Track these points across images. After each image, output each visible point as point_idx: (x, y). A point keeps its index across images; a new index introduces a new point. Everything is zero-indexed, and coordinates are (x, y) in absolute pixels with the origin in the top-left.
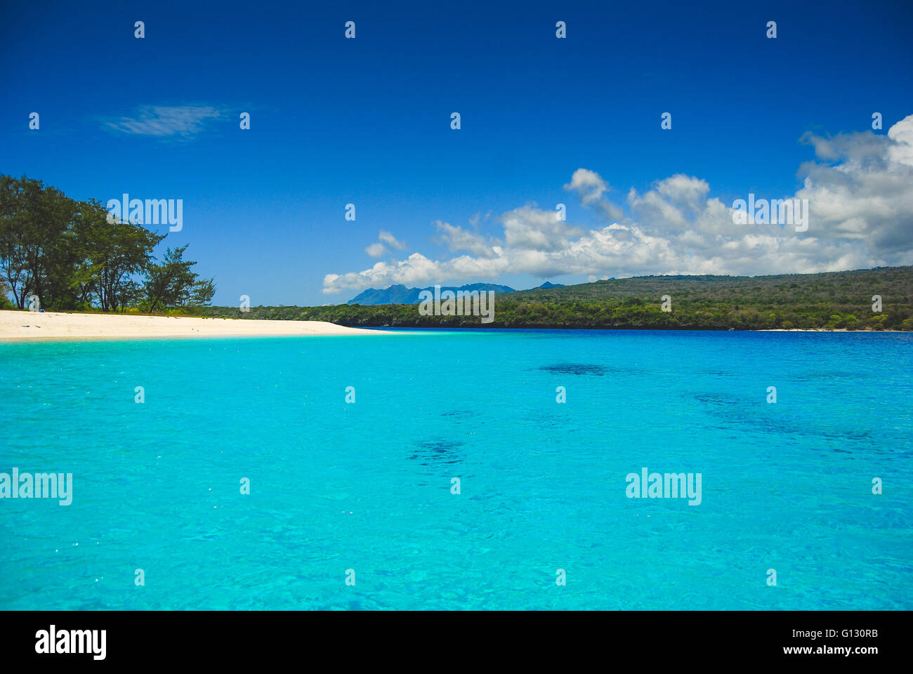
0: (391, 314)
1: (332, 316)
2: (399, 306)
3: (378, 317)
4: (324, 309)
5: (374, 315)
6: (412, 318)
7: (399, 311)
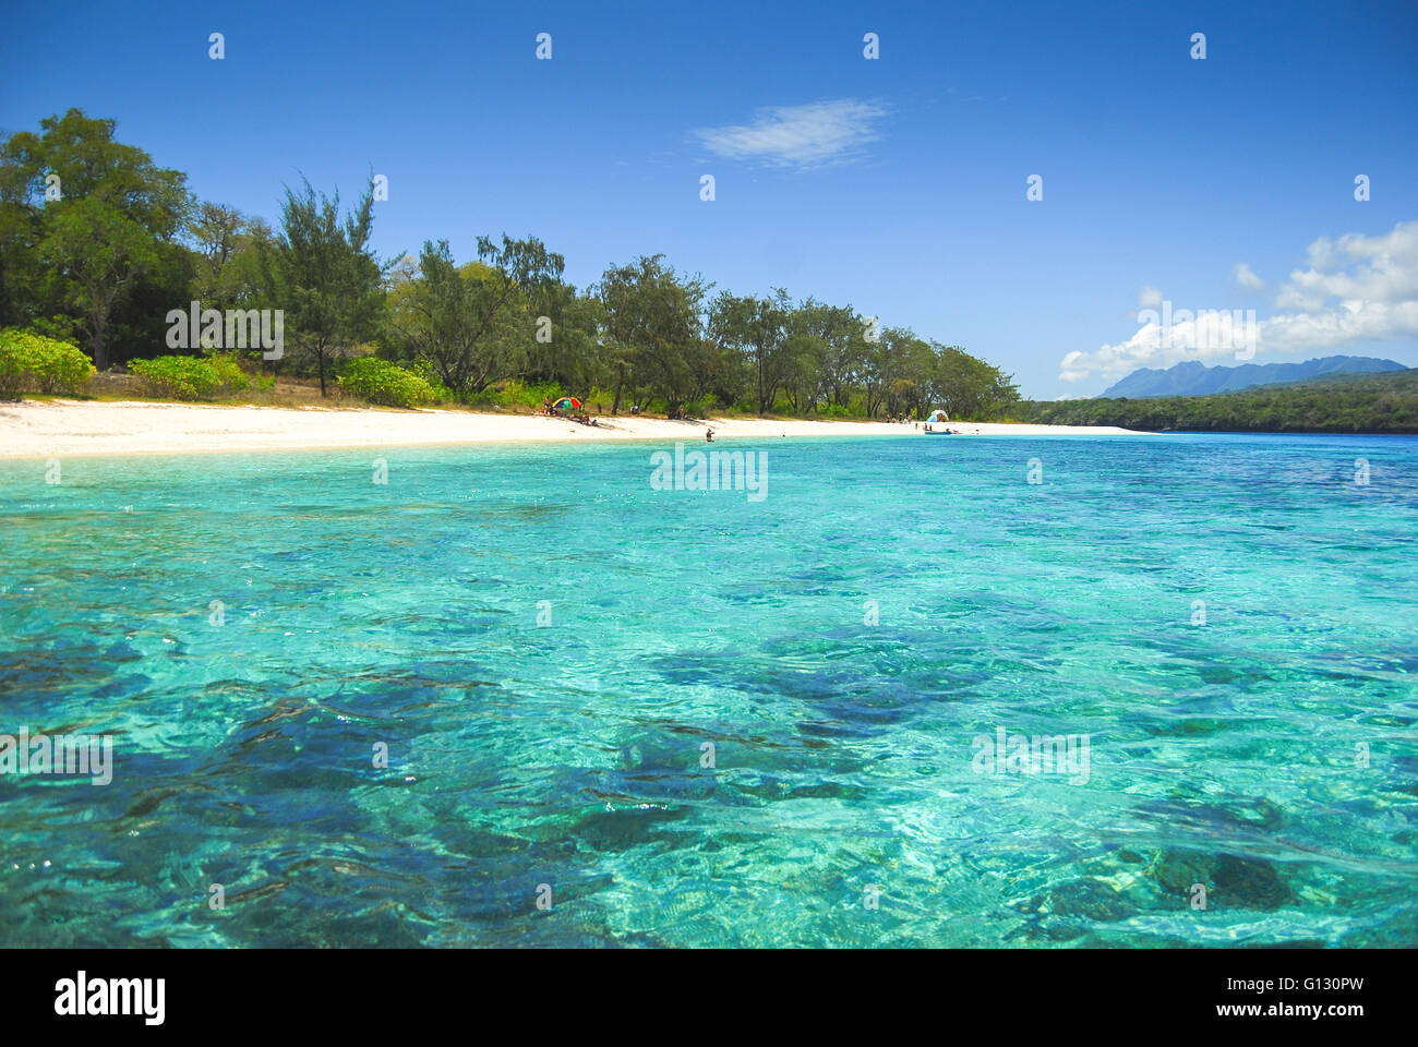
0: (1174, 413)
1: (1087, 415)
2: (1186, 401)
3: (1155, 417)
4: (1074, 404)
5: (1149, 414)
6: (1207, 419)
7: (1186, 409)
